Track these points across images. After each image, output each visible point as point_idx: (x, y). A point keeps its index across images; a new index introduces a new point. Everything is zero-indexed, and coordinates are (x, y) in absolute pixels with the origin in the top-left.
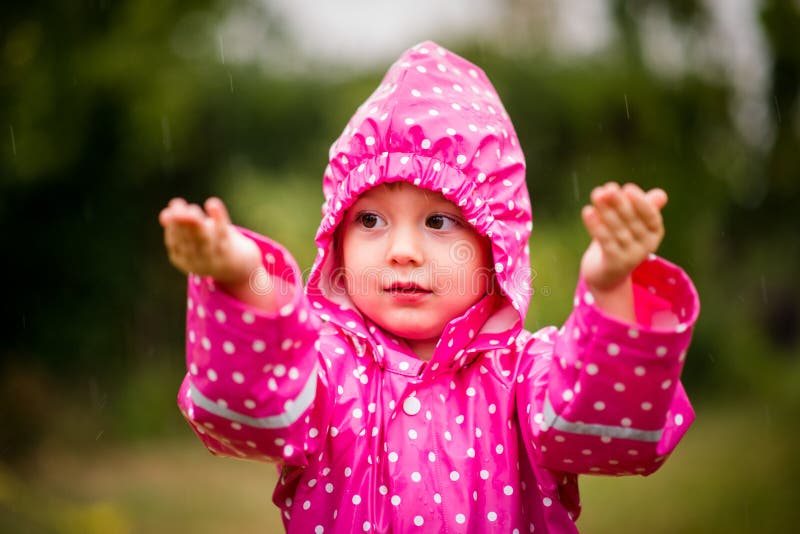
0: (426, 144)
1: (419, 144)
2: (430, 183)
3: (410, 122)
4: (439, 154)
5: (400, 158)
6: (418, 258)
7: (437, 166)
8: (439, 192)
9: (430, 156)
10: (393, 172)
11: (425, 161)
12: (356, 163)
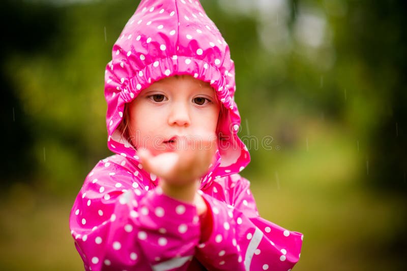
0: (200, 52)
1: (195, 51)
2: (204, 77)
3: (189, 37)
4: (206, 58)
5: (184, 60)
6: (189, 122)
7: (206, 66)
8: (209, 82)
9: (202, 59)
10: (182, 69)
11: (200, 63)
12: (152, 61)
